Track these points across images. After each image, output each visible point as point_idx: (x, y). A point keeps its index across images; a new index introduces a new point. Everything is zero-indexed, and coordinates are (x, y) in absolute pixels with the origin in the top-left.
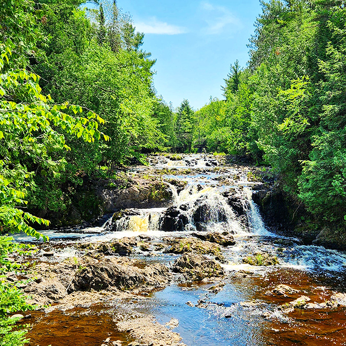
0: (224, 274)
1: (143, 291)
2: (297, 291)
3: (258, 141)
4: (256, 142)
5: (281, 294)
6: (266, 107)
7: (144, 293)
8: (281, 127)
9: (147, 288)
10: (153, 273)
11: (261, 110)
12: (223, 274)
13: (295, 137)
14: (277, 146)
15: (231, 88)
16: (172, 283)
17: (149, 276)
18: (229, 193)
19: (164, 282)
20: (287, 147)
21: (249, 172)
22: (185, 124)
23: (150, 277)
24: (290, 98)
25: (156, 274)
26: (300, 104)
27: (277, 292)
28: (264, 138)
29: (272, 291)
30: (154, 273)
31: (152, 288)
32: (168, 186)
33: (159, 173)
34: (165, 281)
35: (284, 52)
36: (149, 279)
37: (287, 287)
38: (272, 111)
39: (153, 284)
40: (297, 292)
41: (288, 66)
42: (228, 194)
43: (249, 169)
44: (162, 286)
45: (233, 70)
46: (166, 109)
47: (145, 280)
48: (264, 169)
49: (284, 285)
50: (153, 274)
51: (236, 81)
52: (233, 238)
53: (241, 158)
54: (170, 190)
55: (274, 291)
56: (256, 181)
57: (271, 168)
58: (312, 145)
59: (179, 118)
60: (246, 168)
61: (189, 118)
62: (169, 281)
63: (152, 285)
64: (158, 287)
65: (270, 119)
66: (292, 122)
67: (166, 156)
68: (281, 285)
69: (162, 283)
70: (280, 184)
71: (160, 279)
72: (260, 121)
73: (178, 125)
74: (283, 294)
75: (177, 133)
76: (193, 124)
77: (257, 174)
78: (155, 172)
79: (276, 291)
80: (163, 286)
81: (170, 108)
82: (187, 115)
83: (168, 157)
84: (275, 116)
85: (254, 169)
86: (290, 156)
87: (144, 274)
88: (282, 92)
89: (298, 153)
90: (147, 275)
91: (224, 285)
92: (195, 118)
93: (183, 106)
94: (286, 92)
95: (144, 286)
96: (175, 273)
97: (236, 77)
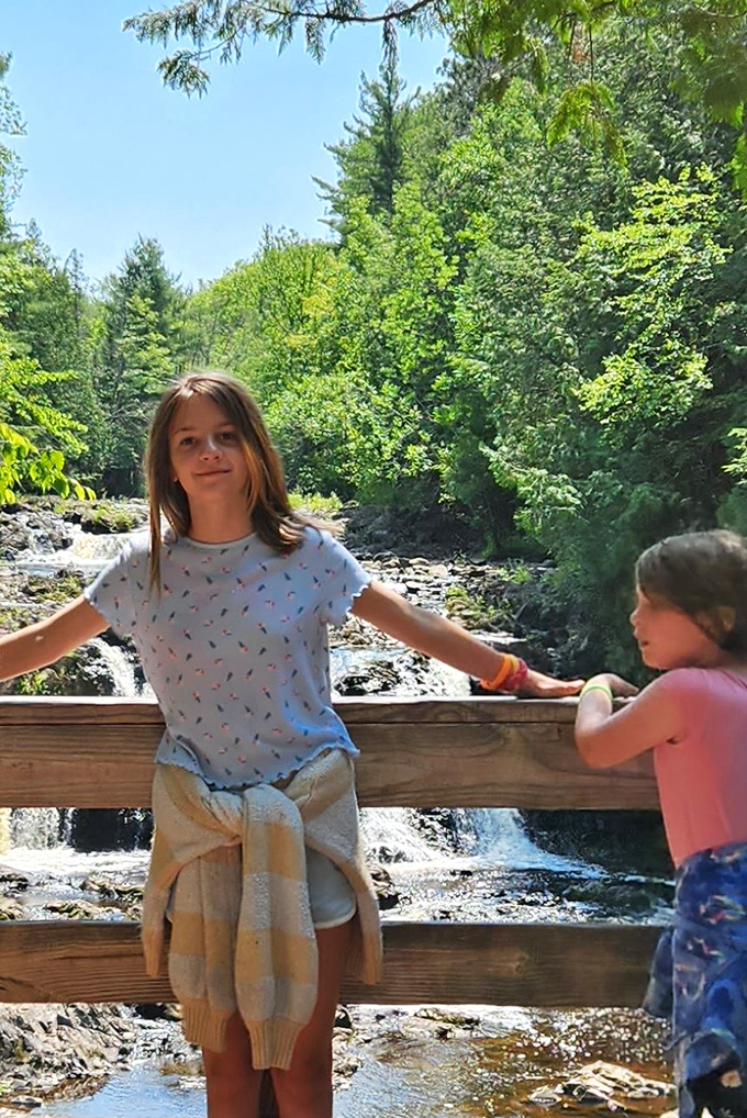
0: (354, 1026)
1: (19, 1091)
2: (662, 1085)
3: (495, 448)
4: (486, 450)
5: (595, 1100)
6: (528, 295)
7: (22, 1099)
8: (594, 392)
9: (35, 1082)
10: (53, 1018)
11: (505, 309)
12: (348, 1025)
13: (657, 432)
14: (578, 474)
15: (365, 184)
16: (135, 1062)
17: (39, 1030)
18: (365, 680)
19: (103, 1057)
20: (622, 474)
21: (455, 589)
22: (143, 355)
23: (43, 1036)
24: (631, 261)
25: (69, 1024)
26: (675, 292)
27: (582, 1091)
28: (520, 436)
29: (559, 1089)
30: (61, 1021)
31: (56, 1078)
32: (94, 653)
33: (42, 591)
34: (105, 1052)
35: (604, 49)
36: (39, 1041)
37: (622, 1074)
38: (554, 318)
39: (56, 1062)
40: (661, 1091)
41: (629, 114)
42: (365, 686)
43: (454, 573)
44: (94, 1073)
45: (371, 100)
46: (58, 287)
47: (25, 1047)
48: (522, 573)
49: (608, 1066)
50: (54, 1025)
51: (389, 155)
52: (387, 879)
53: (414, 520)
54: (103, 671)
55: (568, 1090)
56: (489, 630)
57: (554, 566)
58: (730, 468)
59: (114, 329)
60: (440, 570)
61: (161, 327)
62: (123, 1052)
63: (57, 1068)
64: (79, 1076)
65: (546, 353)
66: (640, 372)
67: (61, 510)
68: (598, 1064)
69: (97, 1061)
70: (595, 639)
71: (85, 1043)
72: (501, 357)
73: (110, 362)
74: (602, 1100)
75: (106, 400)
76: (180, 358)
77: (492, 594)
78: (25, 590)
79: (573, 1087)
80: (101, 1072)
81: (71, 282)
82: (152, 316)
83: (76, 519)
84: (569, 340)
85: (475, 574)
86: (633, 516)
87: (19, 1022)
88: (596, 237)
89: (671, 502)
90: (29, 1029)
91: (354, 1069)
92: (190, 327)
93: (134, 271)
94: (617, 238)
95: (22, 1070)
96: (147, 1023)
97: (388, 134)
